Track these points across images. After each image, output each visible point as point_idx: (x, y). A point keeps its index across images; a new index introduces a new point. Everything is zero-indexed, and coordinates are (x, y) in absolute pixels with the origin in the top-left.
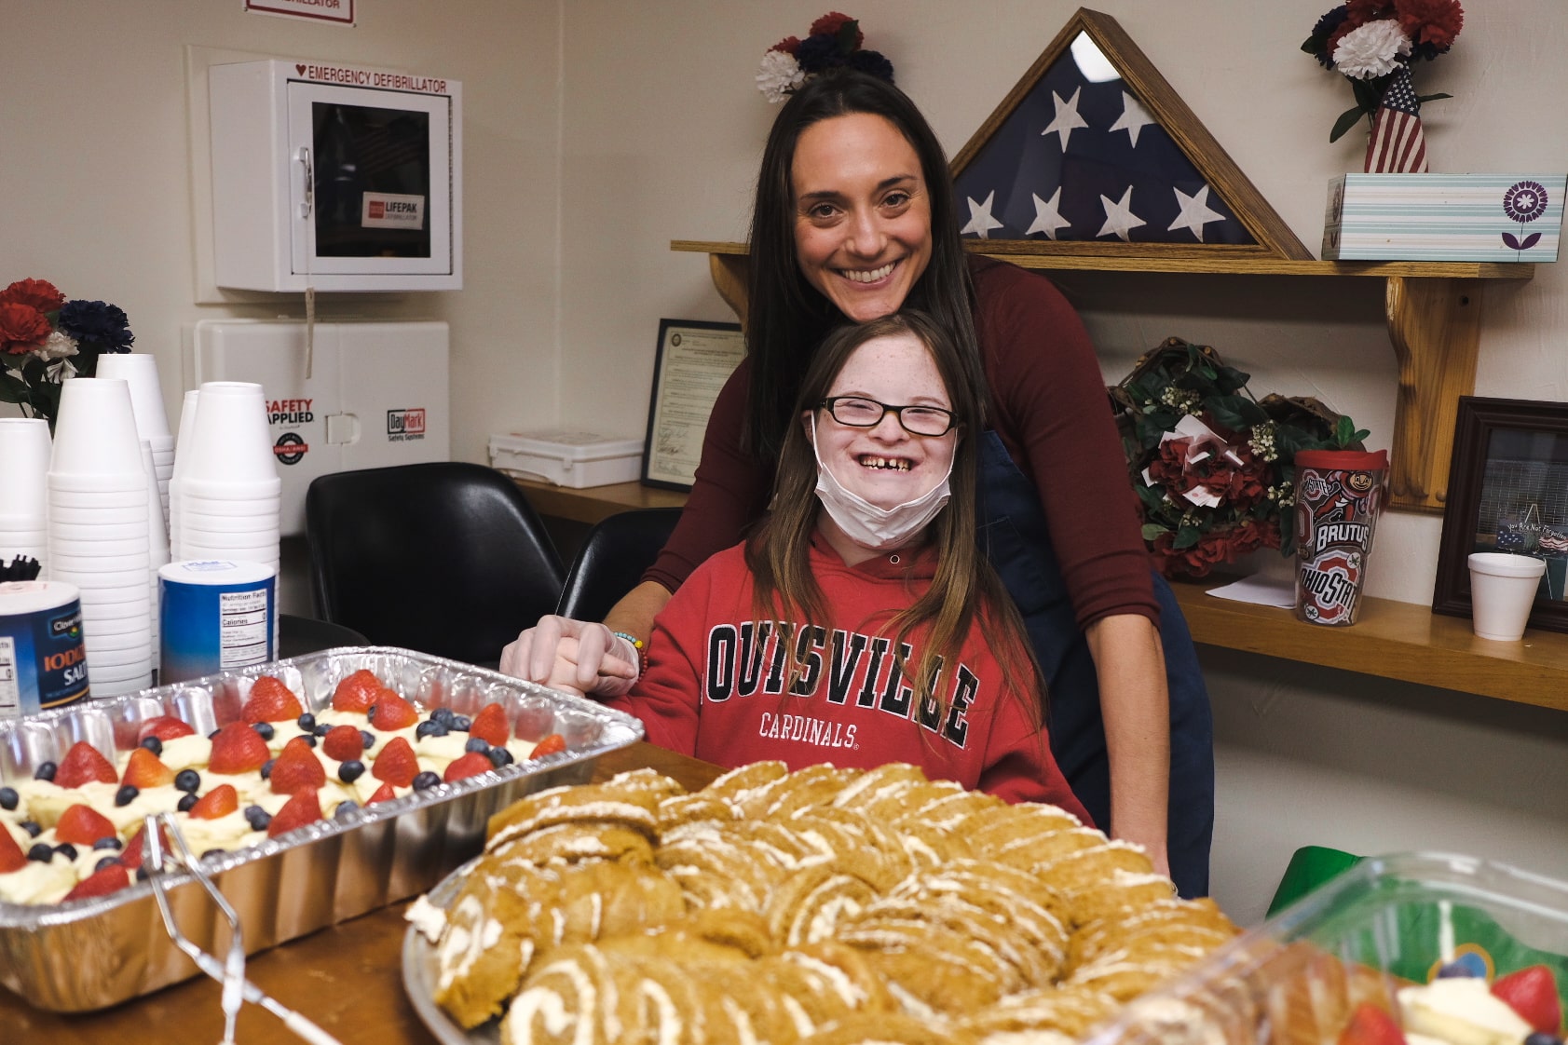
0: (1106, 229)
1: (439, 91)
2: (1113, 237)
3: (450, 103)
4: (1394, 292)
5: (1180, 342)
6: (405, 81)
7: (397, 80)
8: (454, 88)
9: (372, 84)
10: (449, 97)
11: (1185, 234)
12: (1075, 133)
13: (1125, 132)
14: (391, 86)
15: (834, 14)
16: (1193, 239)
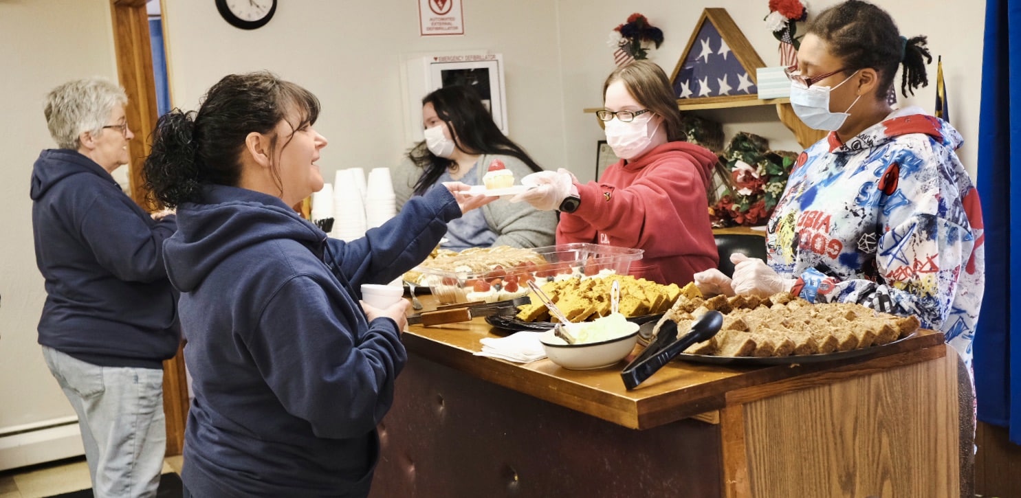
0: (721, 92)
1: (493, 58)
2: (723, 95)
3: (498, 63)
4: (779, 109)
5: (742, 133)
6: (478, 57)
7: (475, 57)
8: (499, 57)
9: (464, 60)
10: (497, 61)
11: (742, 92)
12: (709, 55)
13: (722, 54)
14: (472, 60)
15: (635, 15)
16: (745, 93)
